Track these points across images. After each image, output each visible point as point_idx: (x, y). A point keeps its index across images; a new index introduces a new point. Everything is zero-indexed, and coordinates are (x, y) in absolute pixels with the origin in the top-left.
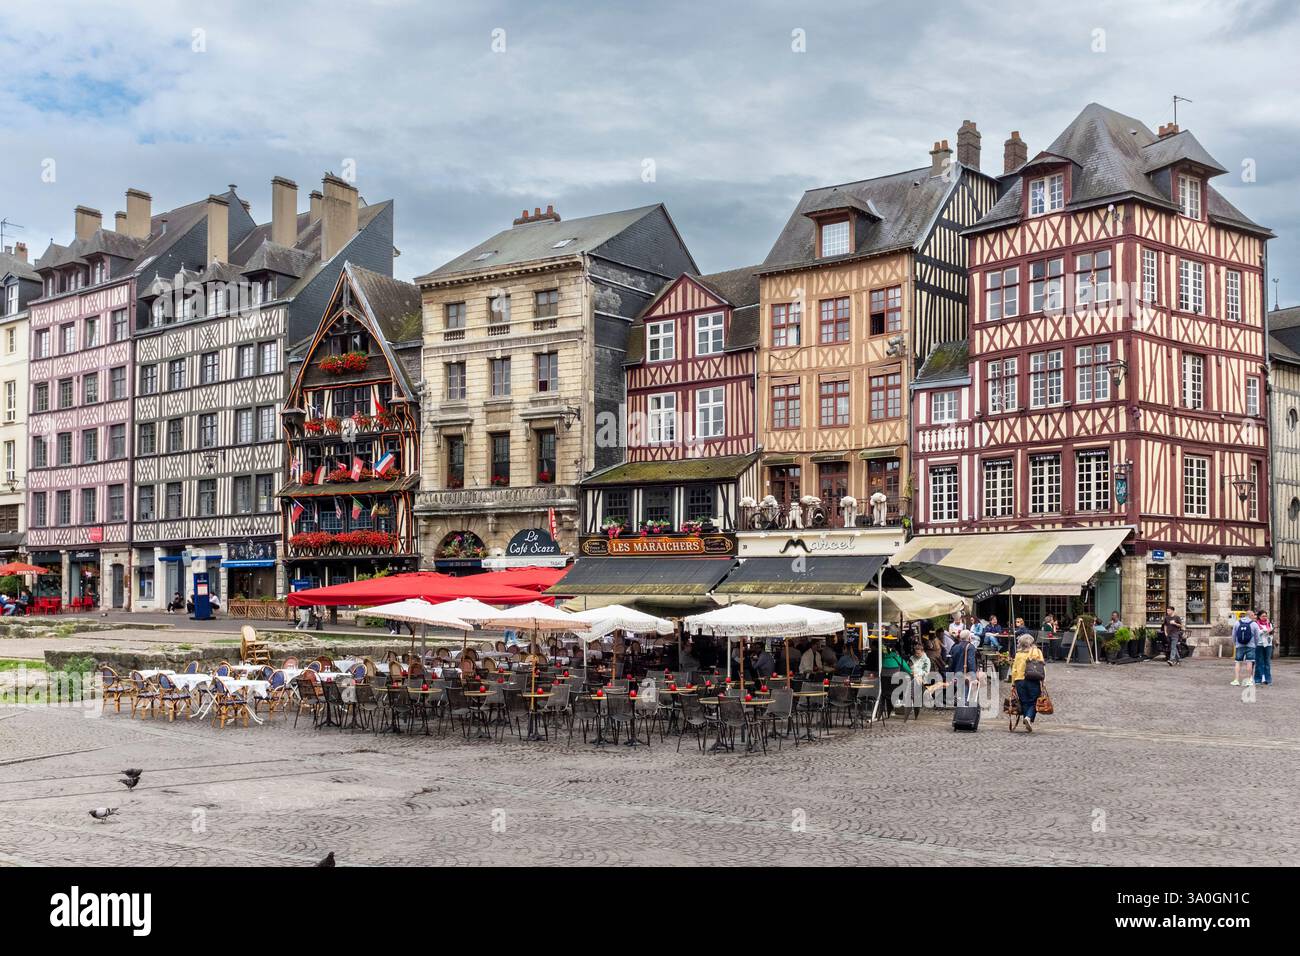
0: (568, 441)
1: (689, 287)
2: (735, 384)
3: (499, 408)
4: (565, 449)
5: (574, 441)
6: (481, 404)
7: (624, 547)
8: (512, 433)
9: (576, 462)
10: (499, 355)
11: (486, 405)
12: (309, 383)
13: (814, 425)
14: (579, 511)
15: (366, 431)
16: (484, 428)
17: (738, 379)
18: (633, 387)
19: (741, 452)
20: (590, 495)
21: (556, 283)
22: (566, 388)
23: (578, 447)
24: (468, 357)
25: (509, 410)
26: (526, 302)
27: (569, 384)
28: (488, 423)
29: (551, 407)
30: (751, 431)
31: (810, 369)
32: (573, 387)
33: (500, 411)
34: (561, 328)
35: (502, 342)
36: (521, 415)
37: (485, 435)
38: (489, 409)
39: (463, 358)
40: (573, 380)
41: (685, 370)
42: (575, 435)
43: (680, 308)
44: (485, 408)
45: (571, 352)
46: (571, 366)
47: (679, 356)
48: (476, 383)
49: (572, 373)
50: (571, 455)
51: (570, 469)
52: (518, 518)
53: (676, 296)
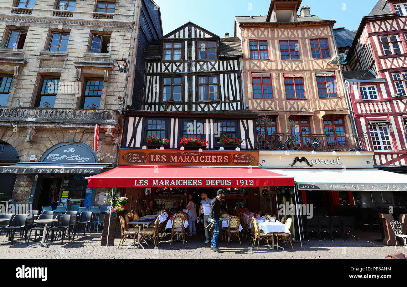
0: (115, 85)
1: (193, 28)
2: (226, 75)
3: (53, 58)
4: (109, 89)
5: (119, 85)
6: (39, 54)
7: (161, 159)
8: (62, 75)
9: (120, 98)
10: (60, 27)
11: (41, 54)
13: (283, 98)
14: (121, 129)
16: (37, 70)
17: (228, 73)
18: (151, 71)
19: (232, 109)
20: (131, 120)
22: (115, 53)
23: (122, 89)
24: (32, 25)
25: (63, 61)
26: (88, 3)
27: (119, 51)
28: (40, 67)
30: (238, 99)
31: (277, 71)
32: (122, 53)
33: (55, 60)
34: (116, 20)
35: (64, 21)
36: (75, 63)
37: (36, 74)
38: (44, 58)
39: (26, 25)
40: (121, 49)
41: (190, 65)
42: (120, 81)
43: (187, 36)
44: (40, 57)
45: (123, 34)
46: (121, 41)
47: (186, 58)
48: (34, 41)
49: (122, 45)
50: (116, 94)
51: (113, 102)
52: (58, 133)
53: (184, 32)
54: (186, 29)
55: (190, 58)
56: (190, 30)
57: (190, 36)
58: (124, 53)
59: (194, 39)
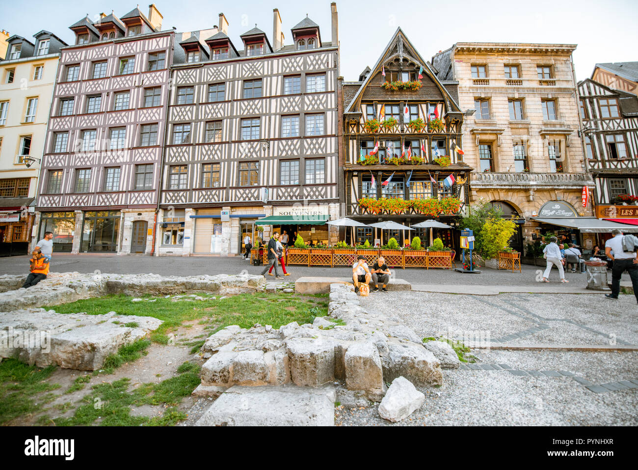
0: (573, 149)
1: (592, 85)
2: (632, 133)
3: (520, 126)
4: (572, 153)
5: (577, 149)
6: (507, 123)
9: (581, 161)
10: (516, 96)
12: (365, 98)
15: (416, 132)
21: (553, 62)
22: (567, 119)
23: (581, 153)
24: (493, 95)
25: (528, 128)
26: (532, 69)
27: (569, 117)
28: (513, 135)
29: (558, 128)
32: (572, 119)
33: (521, 128)
34: (557, 86)
35: (518, 89)
36: (542, 131)
37: (511, 141)
38: (513, 126)
39: (489, 95)
40: (571, 115)
41: (596, 124)
42: (577, 145)
43: (587, 94)
44: (509, 126)
45: (567, 100)
46: (568, 107)
47: (591, 117)
48: (501, 110)
49: (570, 111)
50: (577, 157)
51: (576, 165)
52: (545, 193)
53: (583, 89)
54: (585, 85)
55: (595, 116)
56: (588, 87)
57: (590, 93)
58: (574, 119)
59: (595, 97)
